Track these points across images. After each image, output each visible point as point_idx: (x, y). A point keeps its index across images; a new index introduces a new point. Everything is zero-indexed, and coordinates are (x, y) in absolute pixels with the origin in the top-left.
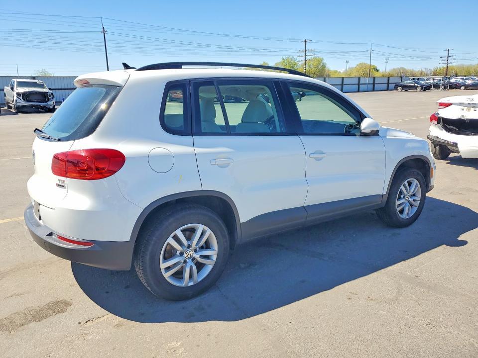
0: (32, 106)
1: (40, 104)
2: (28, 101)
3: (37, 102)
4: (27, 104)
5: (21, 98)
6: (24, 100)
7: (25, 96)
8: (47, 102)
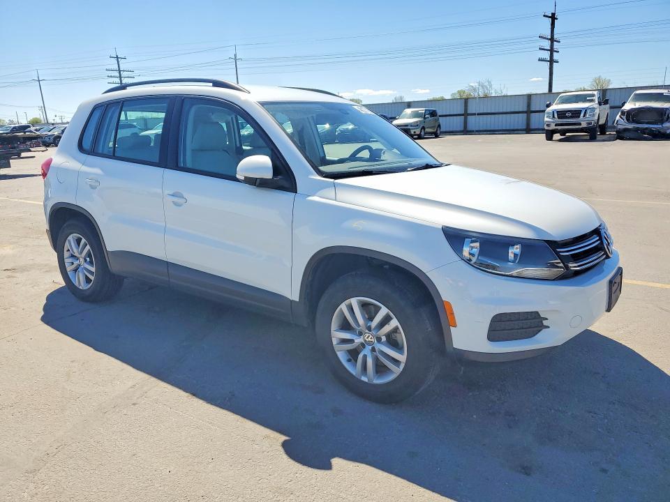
0: (637, 130)
1: (651, 126)
2: (634, 121)
3: (648, 123)
4: (630, 126)
5: (624, 117)
6: (628, 120)
7: (632, 116)
8: (662, 123)
